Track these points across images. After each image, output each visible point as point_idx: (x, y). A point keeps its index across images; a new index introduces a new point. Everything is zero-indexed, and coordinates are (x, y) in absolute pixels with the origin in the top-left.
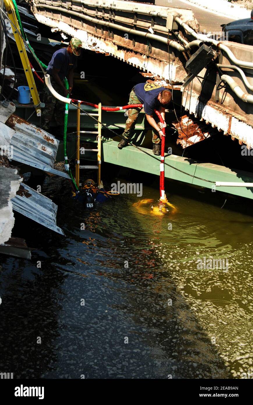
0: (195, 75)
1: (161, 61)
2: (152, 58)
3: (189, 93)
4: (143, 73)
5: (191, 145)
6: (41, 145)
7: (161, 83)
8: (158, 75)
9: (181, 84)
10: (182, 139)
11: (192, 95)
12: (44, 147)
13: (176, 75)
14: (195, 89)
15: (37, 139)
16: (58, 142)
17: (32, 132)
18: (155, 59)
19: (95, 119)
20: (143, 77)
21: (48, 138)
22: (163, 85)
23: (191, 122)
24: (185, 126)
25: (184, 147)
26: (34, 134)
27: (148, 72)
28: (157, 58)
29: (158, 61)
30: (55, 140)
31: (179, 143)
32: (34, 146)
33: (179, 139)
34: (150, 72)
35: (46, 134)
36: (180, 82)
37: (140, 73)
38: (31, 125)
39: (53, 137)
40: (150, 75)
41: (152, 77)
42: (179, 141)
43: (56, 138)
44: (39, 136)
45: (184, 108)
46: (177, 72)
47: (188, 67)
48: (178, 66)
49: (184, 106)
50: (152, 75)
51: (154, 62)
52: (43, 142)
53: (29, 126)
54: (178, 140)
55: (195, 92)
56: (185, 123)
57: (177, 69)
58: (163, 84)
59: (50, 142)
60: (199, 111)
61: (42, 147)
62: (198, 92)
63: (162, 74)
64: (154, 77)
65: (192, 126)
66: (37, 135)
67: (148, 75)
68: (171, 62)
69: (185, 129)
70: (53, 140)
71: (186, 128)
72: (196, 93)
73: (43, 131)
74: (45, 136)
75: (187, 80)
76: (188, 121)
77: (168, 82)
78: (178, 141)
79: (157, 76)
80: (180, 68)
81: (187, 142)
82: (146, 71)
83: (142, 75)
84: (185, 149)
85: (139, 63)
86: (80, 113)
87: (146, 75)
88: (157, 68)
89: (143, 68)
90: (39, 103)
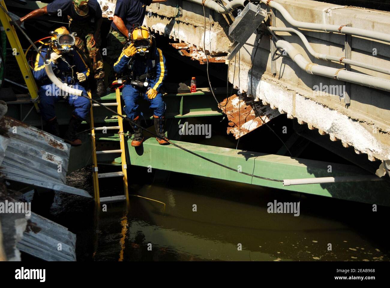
0: (243, 42)
1: (195, 27)
2: (184, 23)
3: (237, 65)
4: (174, 44)
5: (246, 133)
6: (47, 153)
7: (199, 55)
8: (194, 45)
9: (225, 54)
10: (233, 127)
11: (241, 68)
12: (51, 156)
13: (218, 44)
14: (243, 60)
15: (40, 145)
16: (68, 147)
17: (32, 138)
18: (188, 24)
19: (111, 110)
20: (175, 48)
21: (54, 143)
22: (201, 57)
23: (243, 103)
24: (236, 109)
25: (237, 138)
26: (35, 140)
27: (180, 41)
28: (191, 23)
29: (192, 26)
30: (65, 145)
31: (230, 132)
32: (37, 156)
33: (230, 127)
34: (183, 42)
35: (52, 137)
36: (223, 52)
37: (170, 43)
38: (30, 128)
39: (61, 141)
40: (183, 46)
41: (186, 48)
42: (231, 130)
43: (65, 142)
44: (43, 142)
45: (232, 85)
46: (219, 40)
47: (232, 34)
48: (220, 31)
49: (232, 83)
50: (186, 45)
51: (187, 28)
52: (48, 149)
53: (27, 129)
54: (228, 128)
55: (244, 64)
56: (236, 105)
57: (218, 36)
58: (201, 56)
59: (58, 148)
60: (252, 89)
61: (48, 156)
62: (248, 63)
63: (199, 43)
64: (188, 48)
65: (246, 108)
66: (39, 140)
67: (181, 46)
68: (208, 27)
69: (236, 113)
70: (61, 146)
71: (237, 112)
72: (245, 66)
73: (47, 135)
74: (51, 140)
75: (232, 50)
76: (240, 102)
77: (207, 53)
78: (229, 130)
79: (192, 46)
80: (221, 35)
81: (240, 130)
82: (178, 41)
83: (173, 47)
84: (239, 140)
85: (168, 31)
86: (92, 104)
87: (178, 45)
88: (192, 35)
89: (173, 37)
90: (37, 96)
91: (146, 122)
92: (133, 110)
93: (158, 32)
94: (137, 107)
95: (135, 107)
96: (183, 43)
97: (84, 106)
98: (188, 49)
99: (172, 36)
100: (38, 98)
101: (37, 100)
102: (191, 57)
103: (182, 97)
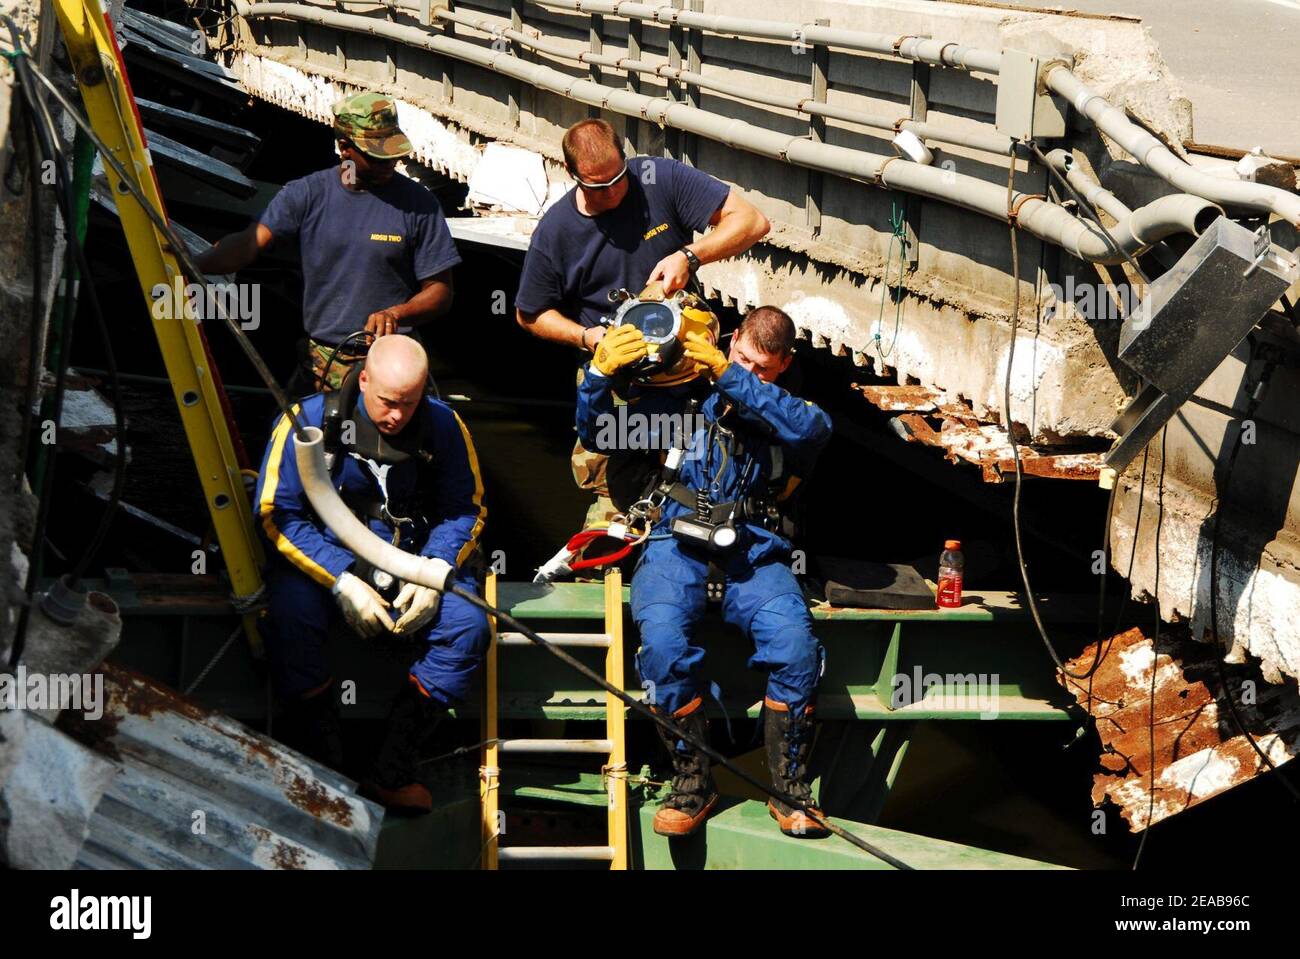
0: (1186, 391)
1: (973, 317)
2: (922, 298)
3: (1151, 495)
4: (875, 389)
5: (1179, 808)
6: (275, 838)
7: (980, 443)
8: (961, 397)
9: (1098, 444)
10: (1122, 774)
11: (1169, 510)
12: (294, 852)
13: (1068, 397)
14: (1183, 473)
15: (250, 801)
16: (372, 817)
17: (217, 766)
18: (939, 305)
20: (875, 407)
21: (313, 794)
22: (992, 453)
23: (1171, 671)
24: (1141, 694)
25: (1137, 825)
26: (231, 775)
27: (902, 379)
28: (952, 301)
29: (959, 315)
30: (360, 809)
31: (1108, 797)
32: (232, 850)
33: (1107, 772)
34: (913, 381)
35: (304, 771)
36: (1092, 433)
37: (854, 385)
38: (213, 720)
39: (344, 787)
40: (914, 399)
41: (928, 407)
42: (1109, 789)
43: (362, 792)
44: (263, 786)
45: (1126, 584)
46: (1074, 379)
47: (1132, 351)
48: (1079, 340)
49: (1124, 573)
50: (927, 397)
51: (937, 324)
52: (284, 820)
53: (200, 725)
54: (1098, 779)
55: (1184, 489)
56: (1139, 676)
57: (1074, 360)
58: (991, 446)
59: (328, 818)
60: (1217, 610)
61: (281, 853)
62: (1204, 489)
63: (985, 390)
64: (937, 410)
65: (1184, 694)
66: (246, 780)
67: (904, 398)
68: (1028, 321)
69: (1138, 713)
70: (342, 809)
71: (1144, 708)
72: (1190, 499)
73: (284, 756)
74: (299, 782)
75: (1131, 426)
76: (1156, 665)
77: (1019, 434)
78: (1104, 788)
79: (954, 400)
80: (1087, 356)
81: (1152, 790)
82: (890, 377)
83: (867, 400)
84: (1144, 836)
85: (851, 330)
86: (498, 635)
87: (891, 396)
88: (956, 354)
89: (871, 360)
90: (259, 587)
91: (729, 726)
92: (678, 668)
93: (808, 333)
94: (696, 658)
95: (689, 653)
96: (913, 387)
97: (457, 641)
98: (935, 416)
99: (865, 355)
100: (263, 593)
101: (257, 602)
102: (944, 451)
103: (898, 626)
